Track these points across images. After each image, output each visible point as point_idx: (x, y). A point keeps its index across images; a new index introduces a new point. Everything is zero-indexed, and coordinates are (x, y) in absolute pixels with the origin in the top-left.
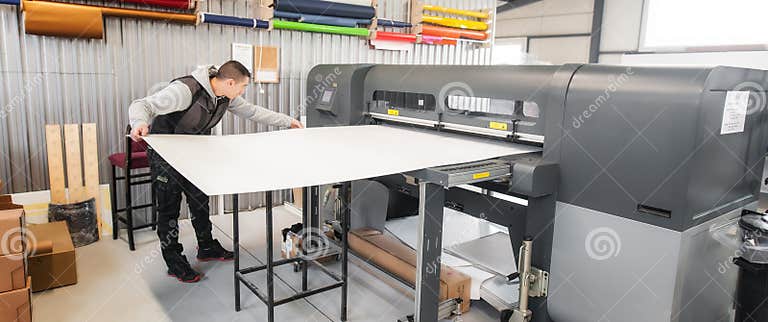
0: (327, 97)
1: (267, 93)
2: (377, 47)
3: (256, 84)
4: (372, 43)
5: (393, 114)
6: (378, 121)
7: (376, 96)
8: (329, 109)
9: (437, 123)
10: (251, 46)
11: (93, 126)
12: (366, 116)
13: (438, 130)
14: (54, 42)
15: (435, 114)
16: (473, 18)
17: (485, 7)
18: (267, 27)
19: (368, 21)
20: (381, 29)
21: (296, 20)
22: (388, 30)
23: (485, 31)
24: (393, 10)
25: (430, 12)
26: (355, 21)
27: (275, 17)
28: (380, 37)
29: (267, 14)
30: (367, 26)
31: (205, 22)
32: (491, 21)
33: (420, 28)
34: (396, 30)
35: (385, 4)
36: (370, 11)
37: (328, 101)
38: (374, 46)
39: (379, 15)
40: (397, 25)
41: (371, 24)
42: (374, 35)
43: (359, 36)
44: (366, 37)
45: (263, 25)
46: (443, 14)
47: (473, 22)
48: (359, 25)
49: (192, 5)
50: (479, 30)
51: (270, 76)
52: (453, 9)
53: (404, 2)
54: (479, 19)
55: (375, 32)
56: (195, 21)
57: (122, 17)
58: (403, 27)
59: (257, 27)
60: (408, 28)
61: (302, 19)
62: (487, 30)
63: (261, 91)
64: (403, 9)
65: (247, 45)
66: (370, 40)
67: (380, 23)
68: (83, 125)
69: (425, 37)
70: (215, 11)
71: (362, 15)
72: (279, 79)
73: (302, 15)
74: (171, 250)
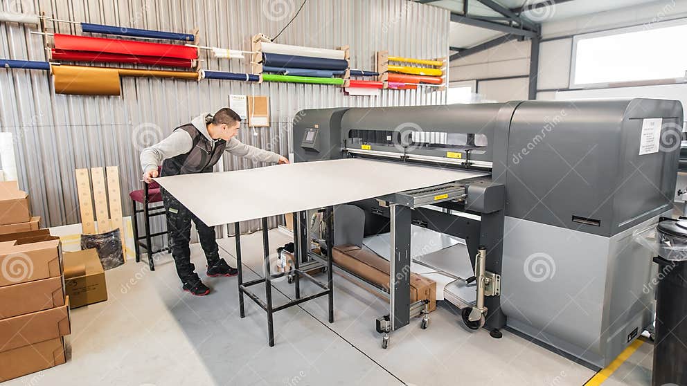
0: (310, 136)
1: (260, 136)
2: (350, 94)
3: (250, 128)
4: (346, 90)
5: (366, 149)
6: (354, 155)
7: (352, 134)
8: (312, 146)
9: (403, 155)
10: (245, 97)
11: (116, 168)
12: (343, 151)
13: (405, 160)
14: (80, 99)
16: (430, 66)
17: (439, 57)
18: (258, 80)
19: (342, 72)
20: (353, 78)
21: (282, 73)
22: (360, 79)
23: (440, 76)
24: (363, 62)
25: (394, 62)
26: (331, 73)
27: (264, 71)
28: (353, 85)
29: (258, 69)
30: (341, 76)
31: (205, 77)
32: (445, 68)
33: (386, 76)
34: (366, 79)
35: (356, 57)
36: (344, 64)
37: (311, 140)
38: (348, 93)
39: (352, 67)
40: (367, 74)
41: (344, 74)
42: (348, 83)
43: (335, 85)
44: (341, 85)
45: (254, 79)
46: (405, 64)
47: (430, 69)
48: (335, 75)
49: (194, 64)
50: (435, 76)
51: (262, 121)
52: (413, 60)
53: (371, 55)
54: (435, 67)
55: (348, 81)
56: (197, 77)
57: (136, 77)
58: (371, 75)
59: (249, 80)
60: (376, 77)
61: (287, 72)
62: (442, 75)
63: (256, 134)
64: (370, 61)
65: (242, 96)
66: (344, 88)
67: (352, 74)
68: (107, 168)
69: (390, 83)
70: (214, 68)
71: (337, 67)
72: (270, 123)
73: (286, 69)
74: (185, 269)
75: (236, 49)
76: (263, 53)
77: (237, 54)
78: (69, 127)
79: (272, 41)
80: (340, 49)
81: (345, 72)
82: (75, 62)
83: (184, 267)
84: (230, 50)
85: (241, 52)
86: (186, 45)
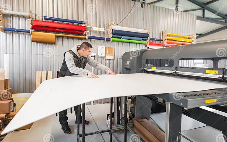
0: (128, 62)
1: (110, 63)
2: (149, 48)
3: (106, 59)
4: (148, 46)
5: (154, 69)
6: (148, 72)
7: (147, 62)
8: (128, 67)
9: (175, 72)
10: (105, 47)
11: (51, 72)
12: (143, 70)
13: (175, 75)
14: (41, 45)
15: (174, 68)
16: (186, 38)
17: (191, 34)
18: (110, 41)
19: (146, 39)
20: (151, 42)
21: (120, 38)
22: (154, 42)
23: (191, 42)
24: (156, 35)
25: (170, 36)
26: (141, 39)
27: (113, 37)
28: (151, 44)
29: (110, 36)
30: (146, 40)
31: (89, 38)
32: (194, 39)
33: (166, 41)
34: (157, 42)
35: (153, 33)
36: (147, 35)
37: (128, 64)
38: (149, 47)
39: (151, 37)
40: (158, 40)
41: (147, 39)
42: (149, 43)
43: (143, 44)
44: (145, 44)
45: (108, 40)
46: (175, 36)
47: (186, 39)
48: (143, 40)
49: (85, 33)
50: (189, 42)
51: (111, 57)
52: (179, 34)
53: (160, 32)
54: (189, 38)
55: (149, 42)
56: (85, 38)
57: (63, 37)
58: (159, 41)
59: (106, 40)
60: (161, 41)
61: (122, 38)
62: (192, 42)
63: (108, 62)
64: (159, 35)
65: (103, 47)
66: (147, 46)
67: (151, 39)
68: (48, 72)
69: (168, 44)
70: (93, 35)
71: (144, 37)
72: (114, 58)
73: (122, 36)
74: (63, 119)
75: (102, 28)
76: (113, 30)
77: (102, 30)
78: (36, 55)
79: (117, 25)
80: (146, 29)
81: (148, 39)
82: (41, 31)
83: (62, 118)
84: (100, 28)
85: (104, 29)
86: (82, 25)
